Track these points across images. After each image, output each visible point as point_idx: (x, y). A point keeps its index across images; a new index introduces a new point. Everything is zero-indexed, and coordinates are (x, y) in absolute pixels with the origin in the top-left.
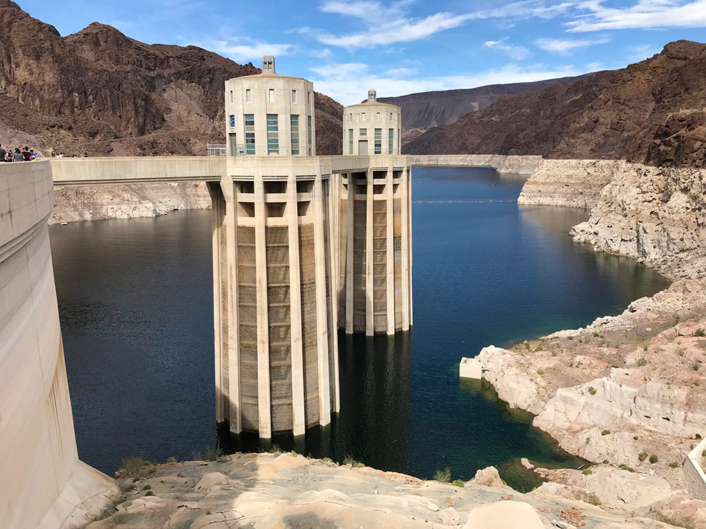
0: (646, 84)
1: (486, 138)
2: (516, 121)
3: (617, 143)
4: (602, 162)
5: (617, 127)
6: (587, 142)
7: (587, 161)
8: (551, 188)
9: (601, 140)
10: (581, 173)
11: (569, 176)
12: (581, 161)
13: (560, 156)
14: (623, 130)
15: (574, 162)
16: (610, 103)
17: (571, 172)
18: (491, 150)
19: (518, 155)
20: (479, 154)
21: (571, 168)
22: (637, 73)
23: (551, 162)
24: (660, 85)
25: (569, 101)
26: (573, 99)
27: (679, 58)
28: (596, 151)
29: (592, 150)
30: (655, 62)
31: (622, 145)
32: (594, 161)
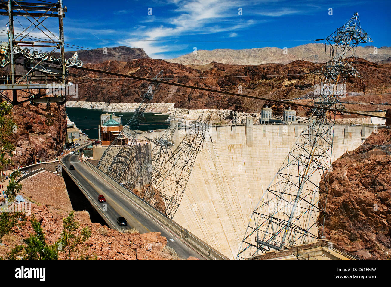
3: (213, 103)
4: (211, 110)
6: (202, 102)
9: (206, 101)
12: (203, 110)
13: (194, 108)
22: (209, 75)
23: (191, 111)
24: (221, 81)
25: (129, 73)
26: (131, 72)
27: (221, 70)
28: (207, 106)
29: (205, 105)
30: (214, 71)
31: (216, 103)
32: (207, 110)
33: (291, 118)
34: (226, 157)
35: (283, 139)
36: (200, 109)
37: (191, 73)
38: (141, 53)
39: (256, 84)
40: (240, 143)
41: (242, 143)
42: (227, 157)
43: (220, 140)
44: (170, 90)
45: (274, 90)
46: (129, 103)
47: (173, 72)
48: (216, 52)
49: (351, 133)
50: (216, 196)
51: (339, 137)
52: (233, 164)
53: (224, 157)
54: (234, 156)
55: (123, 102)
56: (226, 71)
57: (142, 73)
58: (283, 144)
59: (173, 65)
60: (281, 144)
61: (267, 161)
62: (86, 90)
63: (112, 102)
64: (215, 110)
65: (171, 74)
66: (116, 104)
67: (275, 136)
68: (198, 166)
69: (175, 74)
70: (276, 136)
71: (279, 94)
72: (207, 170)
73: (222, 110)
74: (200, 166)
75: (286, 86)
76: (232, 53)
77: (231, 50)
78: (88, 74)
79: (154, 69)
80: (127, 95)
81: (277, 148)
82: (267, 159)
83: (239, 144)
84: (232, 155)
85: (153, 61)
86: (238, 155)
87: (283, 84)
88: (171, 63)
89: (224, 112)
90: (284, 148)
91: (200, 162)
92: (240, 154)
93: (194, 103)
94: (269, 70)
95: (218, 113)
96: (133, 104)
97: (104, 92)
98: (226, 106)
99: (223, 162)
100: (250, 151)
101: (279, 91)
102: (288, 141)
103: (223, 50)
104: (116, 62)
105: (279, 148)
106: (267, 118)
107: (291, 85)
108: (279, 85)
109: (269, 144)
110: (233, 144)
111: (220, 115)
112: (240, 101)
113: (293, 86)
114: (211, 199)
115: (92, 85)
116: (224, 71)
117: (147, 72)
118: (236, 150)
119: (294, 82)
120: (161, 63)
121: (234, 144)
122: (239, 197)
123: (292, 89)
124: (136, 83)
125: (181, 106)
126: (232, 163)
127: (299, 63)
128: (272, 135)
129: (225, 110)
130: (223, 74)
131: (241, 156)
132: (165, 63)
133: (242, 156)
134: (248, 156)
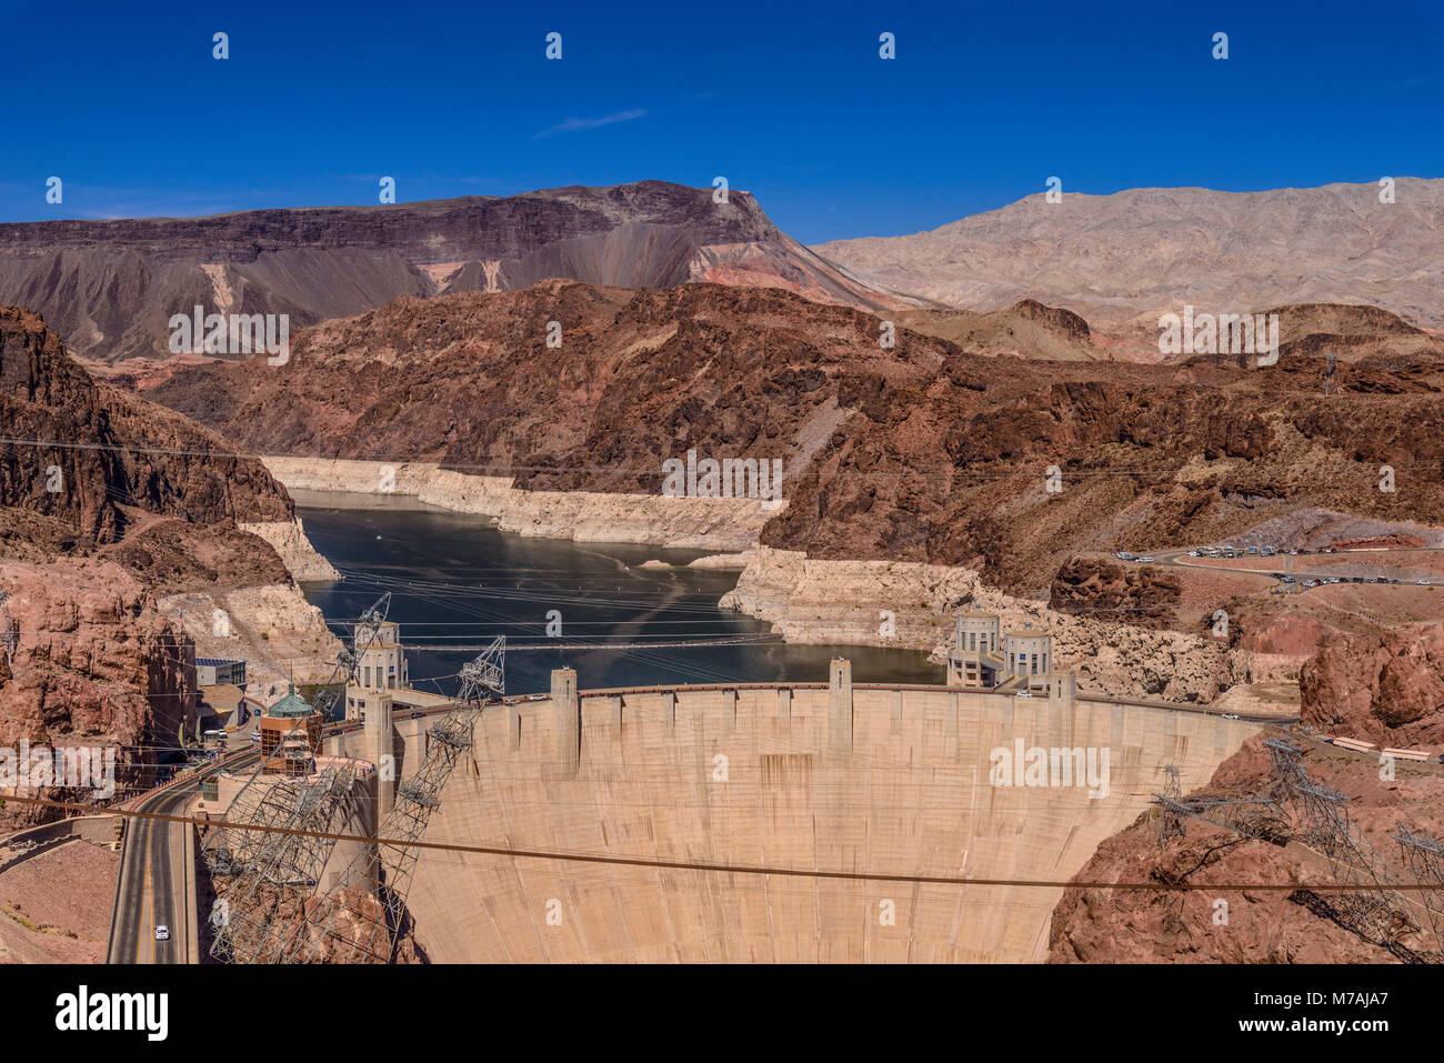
0: (929, 428)
1: (373, 413)
2: (456, 374)
3: (914, 533)
4: (899, 566)
5: (907, 505)
6: (866, 529)
7: (875, 564)
8: (836, 612)
9: (886, 525)
10: (872, 585)
11: (856, 591)
12: (866, 564)
13: (830, 555)
14: (918, 511)
15: (855, 565)
16: (884, 458)
17: (857, 583)
18: (397, 447)
19: (559, 489)
20: (360, 457)
21: (854, 575)
22: (912, 407)
23: (818, 566)
24: (958, 437)
25: (631, 349)
26: (641, 344)
27: (970, 387)
28: (889, 546)
29: (878, 544)
30: (936, 391)
31: (923, 536)
32: (885, 563)
33: (1029, 661)
34: (748, 797)
35: (959, 744)
36: (857, 558)
37: (906, 360)
38: (740, 217)
39: (1088, 466)
40: (805, 752)
41: (812, 752)
42: (753, 797)
43: (732, 737)
44: (799, 438)
45: (1144, 498)
46: (615, 490)
47: (819, 355)
48: (1128, 203)
49: (1184, 738)
50: (692, 932)
51: (1148, 751)
52: (771, 824)
53: (743, 797)
54: (782, 796)
55: (593, 488)
56: (991, 391)
57: (686, 353)
58: (958, 761)
59: (831, 316)
60: (952, 760)
61: (898, 821)
62: (447, 414)
63: (542, 484)
64: (915, 566)
65: (809, 365)
66: (556, 495)
67: (931, 733)
68: (645, 826)
69: (829, 362)
70: (937, 733)
71: (1154, 519)
72: (675, 842)
73: (944, 568)
74: (650, 824)
75: (1190, 486)
76: (1215, 207)
77: (1207, 193)
78: (460, 338)
79: (737, 340)
80: (609, 457)
81: (937, 776)
82: (896, 815)
83: (801, 756)
84: (772, 790)
85: (745, 298)
86: (795, 793)
87: (1179, 477)
88: (825, 309)
89: (947, 578)
90: (960, 779)
91: (652, 813)
92: (803, 791)
93: (832, 530)
94: (1145, 405)
95: (927, 581)
96: (634, 497)
97: (516, 430)
98: (958, 552)
99: (738, 814)
100: (840, 784)
101: (1156, 507)
102: (975, 752)
103: (1169, 192)
104: (586, 294)
105: (943, 777)
106: (973, 649)
107: (1210, 484)
108: (1163, 481)
109: (908, 759)
110: (778, 752)
111: (932, 589)
112: (1000, 539)
113: (1216, 490)
114: (673, 940)
115: (474, 393)
116: (981, 389)
117: (707, 350)
118: (791, 775)
119: (1223, 468)
120: (781, 306)
121: (783, 752)
122: (776, 942)
123: (1208, 501)
124: (653, 402)
125: (786, 537)
126: (771, 820)
127: (1294, 371)
128: (921, 727)
129: (954, 569)
130: (972, 404)
131: (804, 796)
132: (797, 306)
133: (808, 799)
134: (831, 797)
